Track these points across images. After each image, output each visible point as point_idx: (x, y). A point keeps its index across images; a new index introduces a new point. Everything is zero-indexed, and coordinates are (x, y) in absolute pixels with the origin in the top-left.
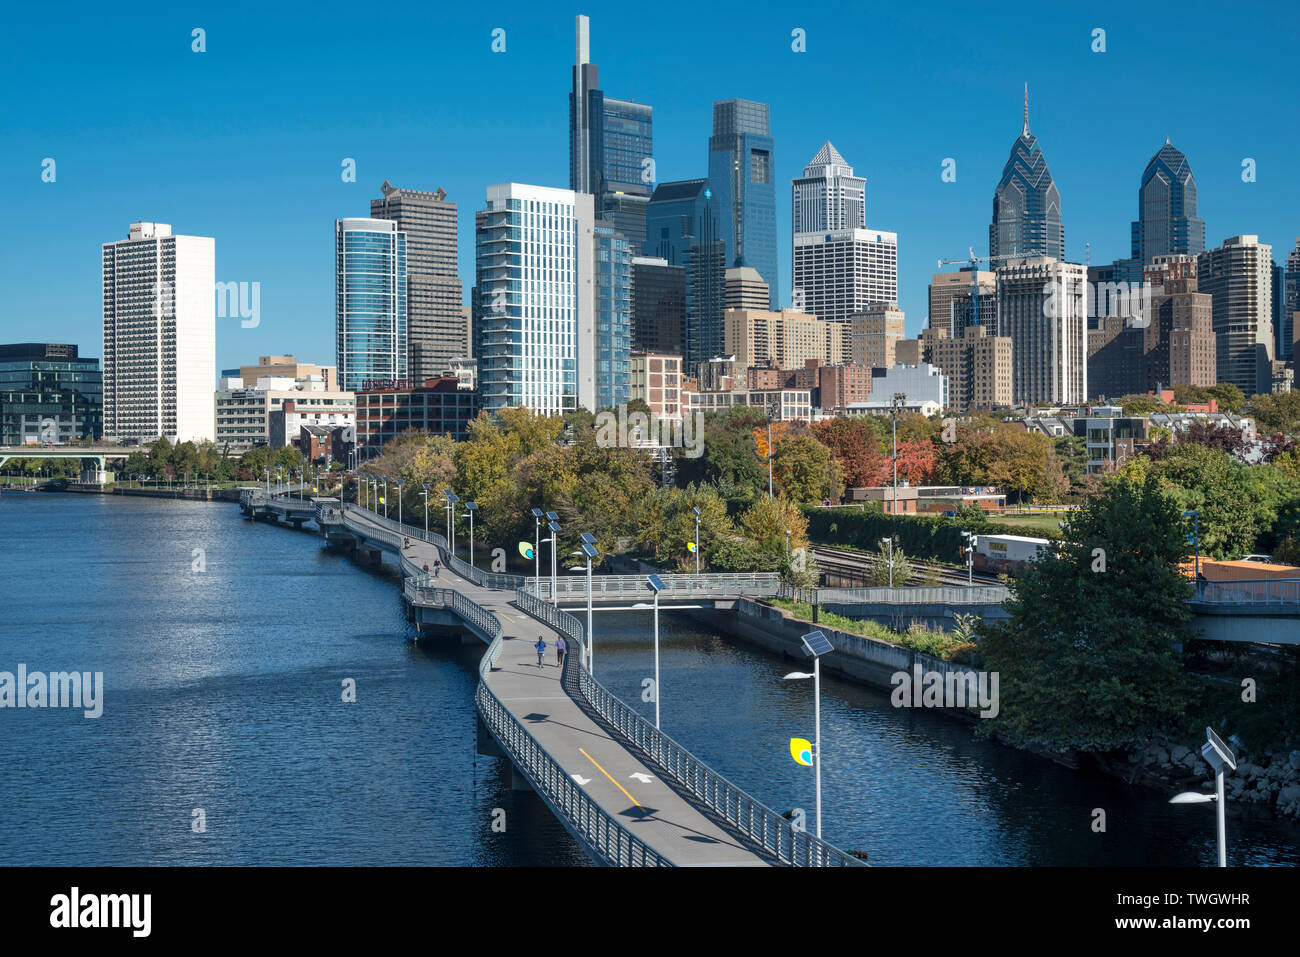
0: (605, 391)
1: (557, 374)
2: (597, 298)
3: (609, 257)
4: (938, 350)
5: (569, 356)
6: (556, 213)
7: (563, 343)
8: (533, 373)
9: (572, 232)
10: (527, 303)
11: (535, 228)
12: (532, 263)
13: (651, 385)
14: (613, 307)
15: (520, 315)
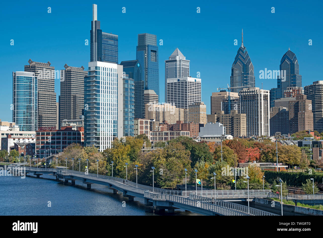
0: (126, 131)
1: (111, 125)
2: (124, 100)
3: (128, 86)
4: (222, 118)
5: (115, 119)
6: (111, 71)
7: (113, 115)
8: (104, 125)
9: (116, 78)
10: (102, 101)
11: (105, 76)
12: (104, 88)
13: (140, 129)
14: (129, 103)
15: (99, 105)
